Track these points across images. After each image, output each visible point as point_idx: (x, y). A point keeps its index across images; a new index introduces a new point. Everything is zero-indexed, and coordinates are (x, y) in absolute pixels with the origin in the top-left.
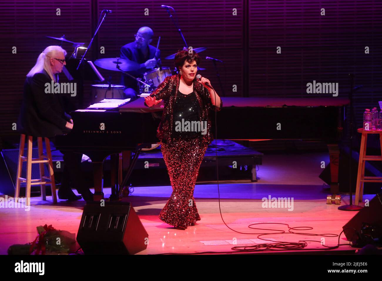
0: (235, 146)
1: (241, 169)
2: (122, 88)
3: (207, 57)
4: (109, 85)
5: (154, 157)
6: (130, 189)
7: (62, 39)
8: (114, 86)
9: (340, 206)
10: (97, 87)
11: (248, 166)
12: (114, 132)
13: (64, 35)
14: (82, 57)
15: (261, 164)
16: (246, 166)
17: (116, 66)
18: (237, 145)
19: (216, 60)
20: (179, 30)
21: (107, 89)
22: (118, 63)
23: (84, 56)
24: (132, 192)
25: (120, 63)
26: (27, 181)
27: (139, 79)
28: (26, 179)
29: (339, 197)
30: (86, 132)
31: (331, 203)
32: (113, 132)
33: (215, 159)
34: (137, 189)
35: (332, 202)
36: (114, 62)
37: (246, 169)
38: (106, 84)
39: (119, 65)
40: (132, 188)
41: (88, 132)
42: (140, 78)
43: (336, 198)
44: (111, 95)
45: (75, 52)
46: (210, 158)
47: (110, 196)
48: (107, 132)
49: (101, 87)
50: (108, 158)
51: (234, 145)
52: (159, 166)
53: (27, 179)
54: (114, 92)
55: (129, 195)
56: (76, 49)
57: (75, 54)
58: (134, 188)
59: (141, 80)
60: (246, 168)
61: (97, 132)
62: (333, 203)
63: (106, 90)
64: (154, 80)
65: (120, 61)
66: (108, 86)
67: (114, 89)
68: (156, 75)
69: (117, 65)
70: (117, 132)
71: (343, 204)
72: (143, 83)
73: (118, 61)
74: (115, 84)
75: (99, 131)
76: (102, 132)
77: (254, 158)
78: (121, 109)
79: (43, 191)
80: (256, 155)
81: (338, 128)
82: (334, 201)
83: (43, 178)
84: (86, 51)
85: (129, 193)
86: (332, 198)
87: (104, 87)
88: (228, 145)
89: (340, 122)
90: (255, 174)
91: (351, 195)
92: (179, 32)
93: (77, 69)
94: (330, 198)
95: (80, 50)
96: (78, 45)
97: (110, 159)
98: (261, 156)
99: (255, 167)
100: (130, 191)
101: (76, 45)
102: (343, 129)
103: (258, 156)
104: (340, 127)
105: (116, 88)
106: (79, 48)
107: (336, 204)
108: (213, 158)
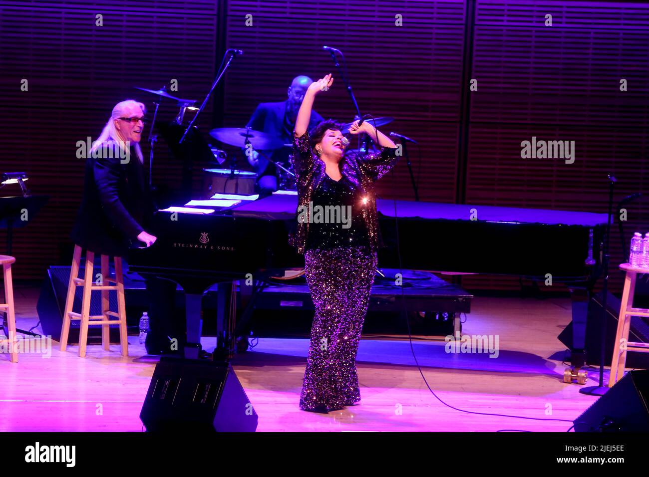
0: (431, 280)
1: (437, 318)
2: (252, 177)
3: (392, 133)
4: (232, 171)
5: (295, 292)
6: (253, 340)
7: (161, 92)
8: (239, 172)
9: (585, 386)
10: (212, 172)
11: (449, 314)
12: (223, 248)
13: (164, 87)
14: (189, 124)
15: (469, 312)
16: (446, 313)
17: (244, 141)
18: (435, 279)
19: (406, 138)
20: (349, 87)
21: (228, 176)
22: (247, 136)
23: (192, 121)
24: (254, 345)
25: (252, 136)
26: (82, 317)
28: (80, 315)
29: (584, 373)
30: (177, 245)
31: (570, 382)
32: (221, 248)
33: (393, 299)
34: (263, 340)
35: (572, 379)
36: (243, 134)
37: (446, 319)
38: (228, 168)
39: (249, 138)
40: (256, 339)
41: (181, 245)
42: (282, 162)
43: (578, 374)
44: (234, 186)
45: (180, 115)
46: (385, 298)
47: (213, 351)
48: (212, 248)
49: (220, 173)
50: (214, 288)
51: (430, 278)
52: (302, 305)
53: (82, 316)
54: (239, 182)
55: (249, 350)
56: (182, 111)
57: (179, 117)
58: (259, 339)
59: (282, 166)
60: (445, 317)
61: (196, 246)
62: (574, 381)
63: (226, 179)
65: (250, 133)
66: (229, 172)
67: (239, 177)
69: (247, 139)
70: (228, 248)
71: (590, 383)
72: (286, 170)
74: (240, 170)
75: (200, 244)
76: (203, 247)
77: (458, 301)
78: (237, 211)
79: (106, 335)
80: (461, 297)
81: (586, 261)
82: (576, 378)
83: (107, 315)
84: (197, 113)
85: (249, 347)
86: (572, 374)
87: (223, 174)
88: (419, 278)
89: (591, 252)
90: (459, 327)
91: (601, 371)
92: (349, 91)
93: (180, 142)
94: (570, 373)
95: (188, 111)
96: (186, 104)
97: (217, 290)
98: (469, 299)
99: (459, 317)
100: (251, 344)
101: (183, 103)
102: (594, 263)
103: (463, 299)
104: (590, 260)
105: (242, 175)
106: (186, 109)
107: (577, 383)
108: (391, 297)
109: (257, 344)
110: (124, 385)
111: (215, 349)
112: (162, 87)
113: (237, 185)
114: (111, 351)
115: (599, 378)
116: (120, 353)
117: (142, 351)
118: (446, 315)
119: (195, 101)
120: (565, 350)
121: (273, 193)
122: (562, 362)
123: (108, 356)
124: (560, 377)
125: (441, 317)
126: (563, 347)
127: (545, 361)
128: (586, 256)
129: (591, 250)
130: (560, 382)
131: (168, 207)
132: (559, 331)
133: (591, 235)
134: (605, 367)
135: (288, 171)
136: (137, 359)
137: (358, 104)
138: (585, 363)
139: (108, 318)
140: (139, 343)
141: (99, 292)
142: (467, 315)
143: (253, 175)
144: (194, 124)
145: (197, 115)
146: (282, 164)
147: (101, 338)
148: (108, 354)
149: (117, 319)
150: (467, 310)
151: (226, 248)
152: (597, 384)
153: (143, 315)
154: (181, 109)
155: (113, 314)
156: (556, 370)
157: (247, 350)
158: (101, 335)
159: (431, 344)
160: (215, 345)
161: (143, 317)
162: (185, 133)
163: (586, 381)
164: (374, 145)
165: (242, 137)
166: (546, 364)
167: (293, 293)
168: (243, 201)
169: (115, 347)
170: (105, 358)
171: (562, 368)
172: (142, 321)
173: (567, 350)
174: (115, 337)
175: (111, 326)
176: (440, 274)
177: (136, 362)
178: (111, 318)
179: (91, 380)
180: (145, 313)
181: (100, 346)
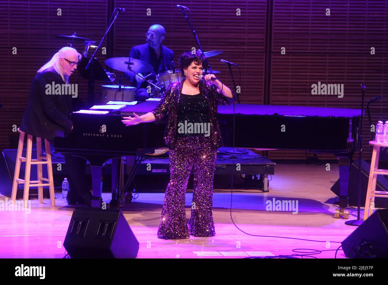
0: (248, 154)
1: (253, 178)
2: (133, 90)
3: (222, 60)
4: (119, 86)
5: (162, 163)
6: (135, 195)
7: (73, 36)
8: (124, 87)
9: (348, 220)
10: (107, 87)
11: (260, 175)
12: (115, 136)
14: (91, 56)
15: (273, 174)
16: (259, 175)
17: (127, 67)
18: (251, 153)
19: (231, 63)
20: (194, 31)
21: (117, 90)
22: (129, 63)
23: (93, 55)
24: (136, 197)
25: (132, 64)
26: (25, 182)
27: (150, 81)
28: (24, 180)
29: (347, 211)
30: (85, 134)
32: (113, 136)
33: (225, 167)
34: (142, 195)
35: (340, 216)
36: (126, 63)
37: (258, 179)
38: (117, 84)
39: (130, 65)
40: (137, 194)
41: (88, 135)
43: (344, 212)
44: (121, 96)
45: (86, 51)
46: (219, 166)
47: (110, 202)
48: (108, 136)
49: (111, 88)
50: (109, 162)
51: (248, 153)
52: (166, 172)
54: (124, 93)
55: (133, 201)
56: (87, 48)
57: (85, 52)
58: (139, 194)
60: (258, 177)
61: (98, 135)
62: (341, 217)
63: (116, 92)
64: (166, 82)
65: (131, 61)
66: (118, 87)
67: (124, 90)
68: (169, 78)
69: (129, 66)
70: (118, 136)
71: (352, 218)
72: (154, 85)
73: (129, 62)
74: (125, 85)
75: (100, 133)
76: (102, 135)
77: (266, 167)
78: (123, 112)
79: (41, 193)
80: (268, 165)
81: (348, 139)
82: (343, 215)
83: (41, 180)
84: (97, 49)
85: (133, 199)
86: (340, 212)
87: (114, 88)
88: (241, 153)
89: (350, 134)
90: (267, 184)
91: (359, 210)
92: (194, 33)
93: (86, 68)
94: (339, 212)
95: (91, 49)
96: (89, 44)
97: (111, 163)
98: (273, 165)
99: (267, 177)
100: (134, 197)
101: (87, 43)
102: (353, 140)
103: (270, 166)
104: (350, 139)
105: (126, 89)
106: (90, 47)
107: (343, 218)
108: (223, 165)
109: (137, 197)
110: (53, 225)
111: (111, 201)
112: (74, 34)
113: (123, 95)
114: (44, 203)
115: (357, 215)
116: (50, 204)
117: (64, 203)
118: (258, 176)
119: (95, 42)
120: (335, 197)
121: (146, 100)
122: (333, 205)
123: (42, 206)
124: (332, 215)
125: (256, 178)
126: (334, 195)
127: (323, 204)
128: (348, 137)
129: (351, 133)
130: (333, 217)
131: (79, 110)
132: (332, 185)
133: (351, 123)
134: (361, 208)
135: (155, 86)
136: (61, 208)
137: (199, 42)
138: (348, 205)
139: (42, 182)
140: (62, 198)
141: (36, 165)
142: (272, 175)
143: (134, 89)
144: (94, 56)
145: (96, 50)
146: (152, 81)
147: (38, 195)
148: (42, 205)
149: (48, 182)
150: (272, 173)
151: (117, 136)
152: (356, 219)
153: (64, 180)
154: (86, 47)
155: (45, 179)
156: (330, 210)
157: (132, 201)
158: (37, 193)
159: (249, 195)
160: (111, 198)
161: (64, 181)
162: (89, 63)
163: (349, 217)
164: (210, 68)
165: (126, 64)
166: (323, 206)
167: (161, 164)
168: (127, 106)
169: (46, 201)
170: (41, 208)
171: (333, 209)
172: (64, 183)
173: (337, 197)
174: (47, 194)
175: (44, 187)
176: (254, 150)
177: (61, 210)
178: (44, 182)
179: (32, 222)
180: (65, 179)
181: (37, 200)
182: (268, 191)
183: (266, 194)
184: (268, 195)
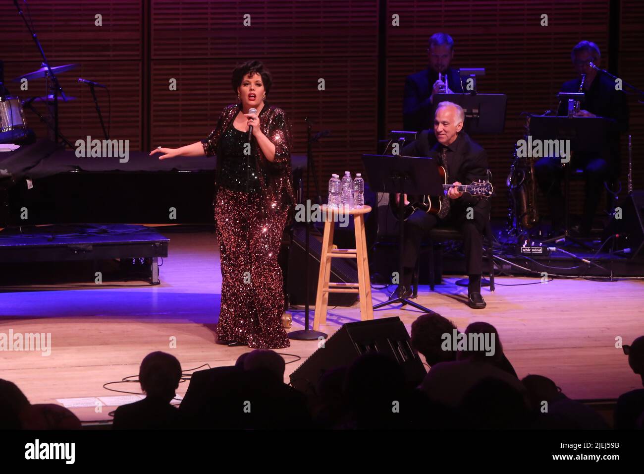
1: (134, 263)
3: (80, 79)
9: (290, 330)
11: (145, 258)
15: (166, 256)
20: (34, 35)
29: (288, 315)
33: (91, 247)
37: (143, 263)
46: (82, 247)
71: (296, 327)
77: (155, 246)
80: (158, 242)
90: (156, 271)
91: (307, 311)
98: (166, 243)
99: (157, 261)
103: (160, 243)
108: (89, 246)
115: (304, 320)
118: (142, 259)
125: (138, 261)
142: (164, 258)
150: (164, 255)
159: (129, 291)
163: (291, 325)
164: (62, 93)
182: (158, 283)
183: (155, 289)
184: (158, 290)
